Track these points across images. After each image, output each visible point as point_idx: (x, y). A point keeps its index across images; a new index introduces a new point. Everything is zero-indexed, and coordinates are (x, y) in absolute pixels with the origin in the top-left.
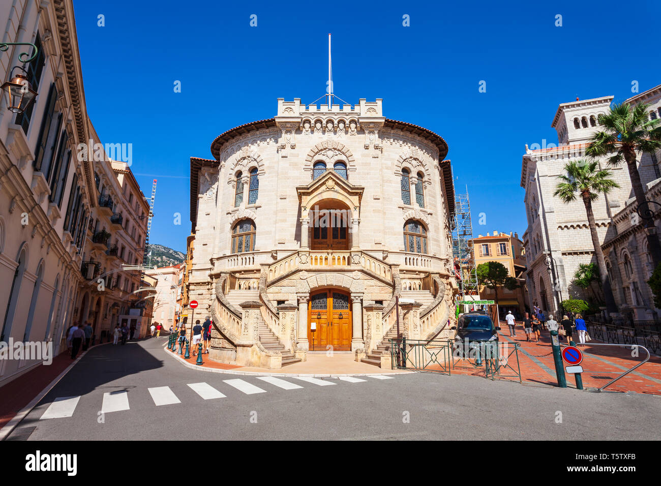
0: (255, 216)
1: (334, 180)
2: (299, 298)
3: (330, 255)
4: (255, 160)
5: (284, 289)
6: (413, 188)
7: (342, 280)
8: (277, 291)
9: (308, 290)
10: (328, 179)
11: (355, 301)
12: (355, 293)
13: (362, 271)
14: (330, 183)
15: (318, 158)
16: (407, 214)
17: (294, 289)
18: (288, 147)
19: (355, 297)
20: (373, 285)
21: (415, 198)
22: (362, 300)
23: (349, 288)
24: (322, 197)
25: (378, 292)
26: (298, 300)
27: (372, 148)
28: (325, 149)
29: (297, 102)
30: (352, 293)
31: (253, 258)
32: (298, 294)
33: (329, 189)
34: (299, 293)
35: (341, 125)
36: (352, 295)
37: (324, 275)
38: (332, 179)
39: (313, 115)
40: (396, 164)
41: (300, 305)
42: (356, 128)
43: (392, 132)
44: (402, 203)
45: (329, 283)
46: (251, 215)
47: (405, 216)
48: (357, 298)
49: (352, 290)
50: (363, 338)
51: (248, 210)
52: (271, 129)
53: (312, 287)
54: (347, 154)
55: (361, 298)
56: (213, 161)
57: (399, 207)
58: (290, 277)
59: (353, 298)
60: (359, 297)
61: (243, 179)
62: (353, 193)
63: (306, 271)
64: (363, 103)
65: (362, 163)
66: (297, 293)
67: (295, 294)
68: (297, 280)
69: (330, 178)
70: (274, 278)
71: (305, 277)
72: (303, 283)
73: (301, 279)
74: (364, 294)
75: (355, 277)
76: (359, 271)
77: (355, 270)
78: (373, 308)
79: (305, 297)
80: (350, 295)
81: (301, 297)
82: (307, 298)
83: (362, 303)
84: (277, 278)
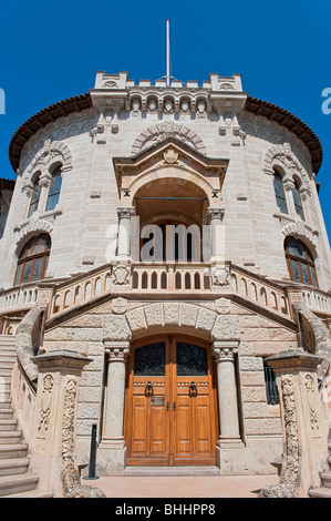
0: (52, 226)
1: (176, 151)
2: (108, 351)
3: (171, 270)
4: (60, 153)
5: (80, 333)
6: (289, 195)
7: (194, 317)
8: (65, 336)
9: (126, 333)
10: (168, 148)
11: (223, 357)
12: (221, 340)
13: (235, 299)
14: (171, 155)
16: (287, 226)
17: (98, 334)
18: (108, 131)
19: (222, 349)
20: (257, 324)
22: (236, 356)
23: (209, 332)
24: (157, 175)
25: (268, 339)
26: (107, 356)
27: (229, 133)
28: (161, 133)
29: (123, 76)
30: (216, 340)
32: (107, 343)
34: (109, 340)
35: (185, 107)
36: (216, 344)
37: (158, 305)
38: (174, 148)
39: (145, 91)
40: (264, 158)
41: (111, 365)
42: (206, 109)
43: (256, 118)
44: (278, 210)
45: (170, 320)
46: (47, 226)
47: (283, 230)
48: (226, 350)
49: (216, 334)
50: (242, 438)
51: (44, 221)
52: (84, 112)
53: (134, 328)
54: (194, 140)
55: (235, 351)
58: (94, 310)
59: (218, 350)
60: (231, 349)
61: (41, 181)
62: (209, 170)
63: (125, 296)
64: (214, 78)
65: (217, 152)
66: (104, 341)
67: (101, 343)
68: (107, 316)
69: (171, 147)
70: (62, 311)
71: (123, 310)
72: (117, 321)
73: (114, 313)
74: (239, 342)
75: (220, 310)
76: (227, 297)
77: (219, 297)
78: (299, 362)
79: (121, 349)
80: (212, 343)
81: (112, 349)
82: (125, 351)
83: (236, 363)
84: (66, 310)
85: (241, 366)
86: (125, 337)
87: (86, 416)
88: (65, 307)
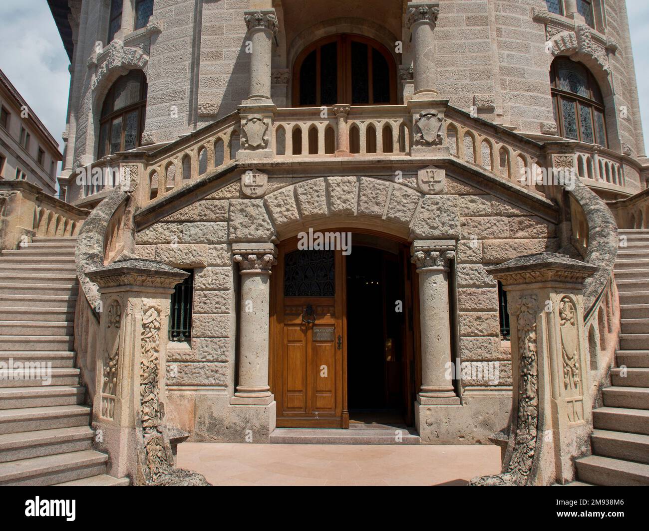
2: (238, 257)
3: (343, 121)
5: (193, 230)
7: (381, 200)
9: (267, 230)
11: (428, 267)
12: (427, 238)
13: (454, 170)
16: (557, 38)
17: (222, 231)
19: (427, 252)
22: (451, 263)
23: (407, 224)
25: (507, 234)
26: (238, 266)
30: (417, 237)
32: (236, 246)
34: (238, 241)
36: (418, 244)
37: (319, 182)
41: (247, 281)
44: (543, 9)
45: (341, 207)
48: (435, 254)
49: (417, 227)
50: (457, 391)
53: (280, 220)
55: (451, 254)
57: (536, 19)
58: (211, 193)
59: (420, 255)
60: (443, 252)
63: (262, 169)
66: (231, 243)
67: (226, 246)
68: (234, 201)
70: (163, 195)
71: (259, 191)
72: (252, 210)
73: (245, 196)
74: (457, 240)
75: (425, 188)
76: (439, 164)
77: (425, 165)
78: (550, 274)
79: (260, 256)
80: (411, 243)
81: (245, 255)
82: (268, 257)
83: (450, 275)
84: (170, 193)
85: (461, 279)
86: (266, 235)
87: (210, 357)
88: (168, 189)
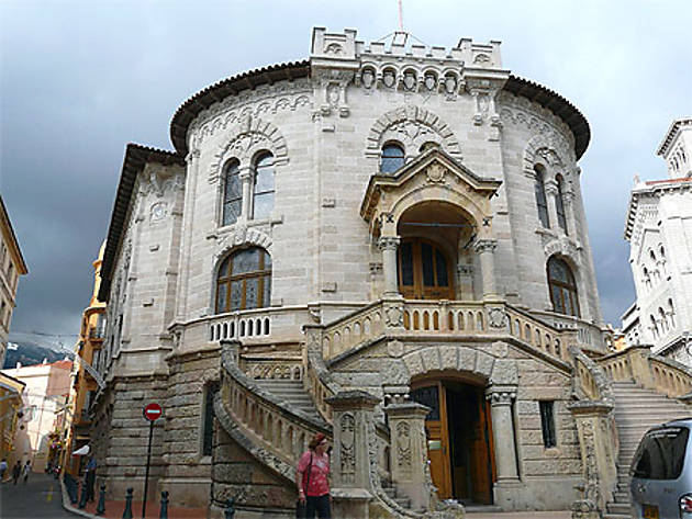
0: (270, 240)
1: (441, 166)
2: (388, 396)
3: (443, 309)
4: (267, 137)
5: (357, 378)
6: (551, 201)
7: (473, 361)
8: (343, 381)
9: (406, 379)
10: (432, 163)
11: (502, 401)
12: (500, 385)
13: (510, 341)
14: (436, 172)
15: (390, 136)
16: (549, 245)
17: (376, 378)
18: (335, 114)
19: (500, 393)
20: (533, 369)
21: (556, 219)
22: (513, 400)
23: (488, 376)
24: (421, 196)
25: (545, 383)
26: (387, 401)
27: (486, 123)
28: (402, 121)
29: (350, 36)
30: (492, 385)
31: (267, 321)
32: (386, 388)
33: (434, 184)
34: (389, 385)
36: (494, 388)
37: (436, 348)
39: (380, 60)
40: (524, 156)
43: (516, 100)
44: (539, 225)
45: (447, 365)
46: (262, 238)
47: (546, 250)
48: (505, 395)
49: (493, 379)
50: (519, 479)
51: (256, 231)
52: (300, 82)
53: (414, 373)
54: (443, 132)
55: (513, 395)
56: (169, 153)
57: (537, 232)
58: (370, 354)
60: (509, 393)
61: (242, 173)
63: (400, 340)
65: (472, 149)
66: (384, 386)
67: (380, 388)
68: (384, 360)
69: (435, 162)
71: (399, 354)
72: (395, 365)
73: (391, 357)
74: (517, 387)
75: (497, 354)
76: (504, 340)
77: (495, 340)
79: (402, 395)
80: (488, 388)
81: (392, 395)
82: (406, 396)
83: (513, 407)
85: (518, 411)
86: (406, 382)
